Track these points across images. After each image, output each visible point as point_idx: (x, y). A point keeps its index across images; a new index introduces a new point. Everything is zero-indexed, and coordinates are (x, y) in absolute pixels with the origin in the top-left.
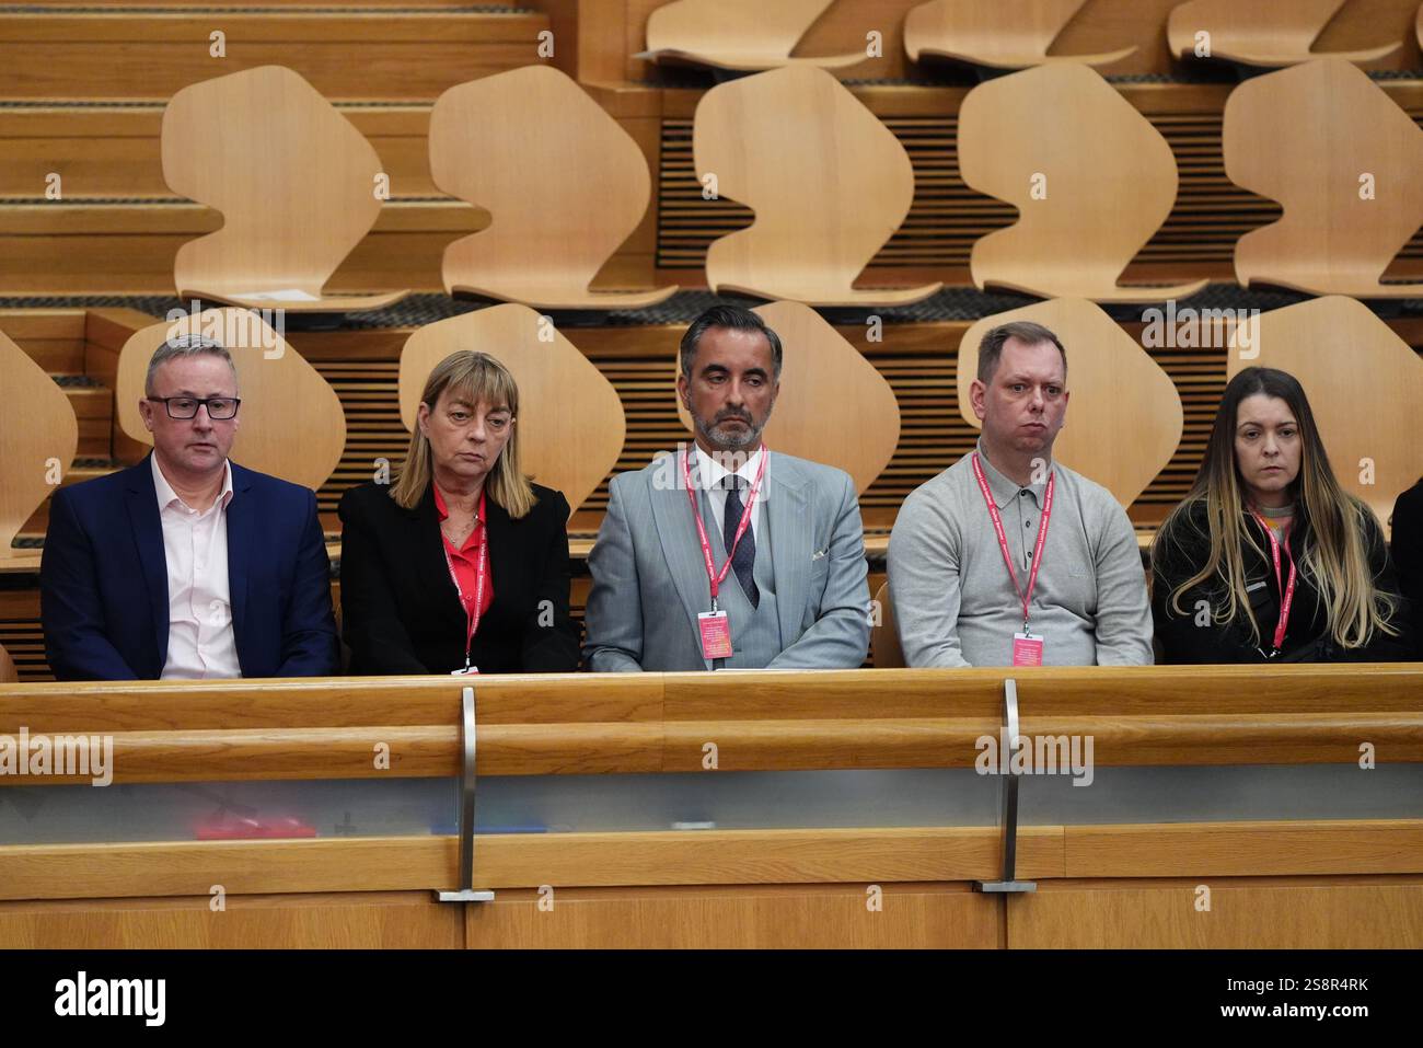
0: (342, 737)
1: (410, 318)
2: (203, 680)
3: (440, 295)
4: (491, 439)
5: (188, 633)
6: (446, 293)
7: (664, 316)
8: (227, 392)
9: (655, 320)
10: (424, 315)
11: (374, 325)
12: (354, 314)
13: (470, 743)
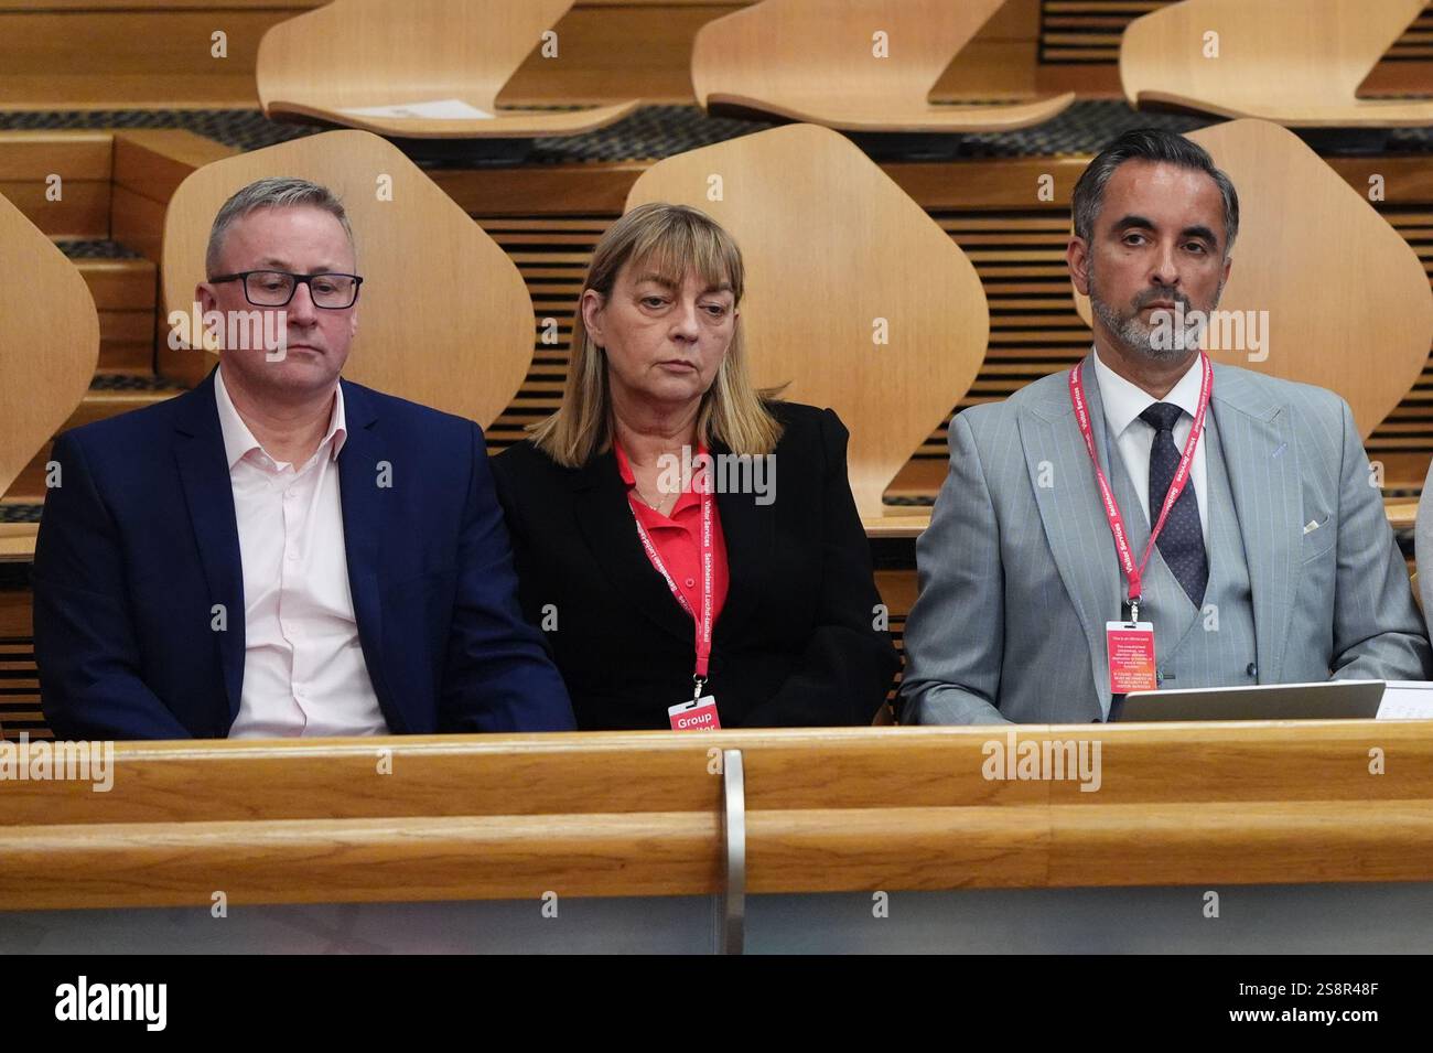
0: (527, 830)
1: (639, 146)
2: (304, 739)
3: (688, 109)
4: (707, 337)
5: (276, 664)
6: (697, 105)
7: (1052, 142)
8: (340, 265)
9: (1038, 149)
10: (663, 142)
11: (580, 158)
12: (547, 140)
13: (736, 841)
